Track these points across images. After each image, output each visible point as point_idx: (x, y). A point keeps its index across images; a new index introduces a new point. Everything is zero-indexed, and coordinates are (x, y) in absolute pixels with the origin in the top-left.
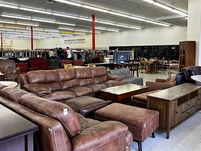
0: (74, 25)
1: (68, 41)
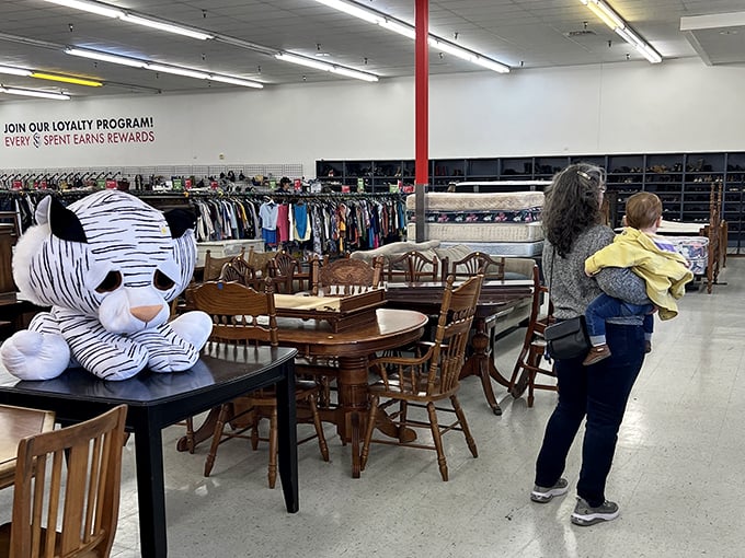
0: (203, 37)
1: (35, 127)
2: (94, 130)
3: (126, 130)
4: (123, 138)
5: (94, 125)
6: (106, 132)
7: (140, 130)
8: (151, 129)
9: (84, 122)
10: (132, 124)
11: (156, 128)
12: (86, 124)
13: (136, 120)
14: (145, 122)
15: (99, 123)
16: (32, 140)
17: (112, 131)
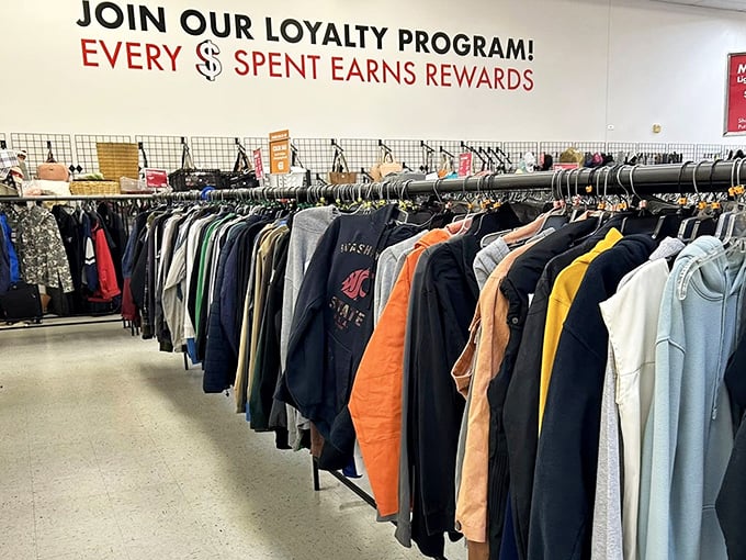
1: (201, 23)
2: (390, 52)
3: (470, 61)
4: (464, 77)
5: (391, 39)
6: (421, 60)
7: (505, 64)
8: (527, 64)
9: (362, 29)
10: (487, 50)
11: (538, 65)
12: (369, 35)
13: (496, 41)
14: (516, 49)
15: (404, 38)
16: (188, 58)
17: (438, 60)
